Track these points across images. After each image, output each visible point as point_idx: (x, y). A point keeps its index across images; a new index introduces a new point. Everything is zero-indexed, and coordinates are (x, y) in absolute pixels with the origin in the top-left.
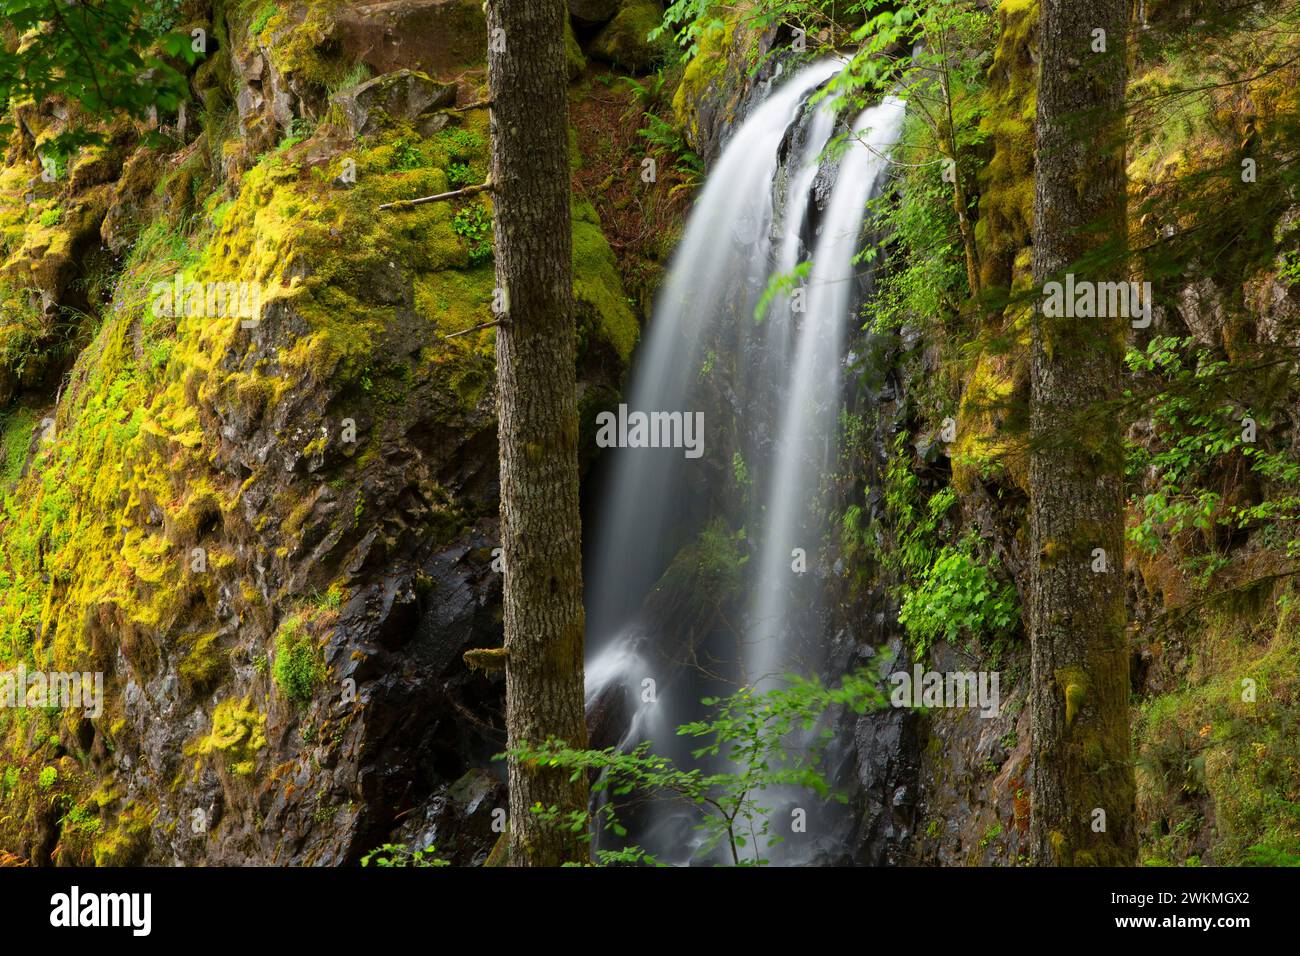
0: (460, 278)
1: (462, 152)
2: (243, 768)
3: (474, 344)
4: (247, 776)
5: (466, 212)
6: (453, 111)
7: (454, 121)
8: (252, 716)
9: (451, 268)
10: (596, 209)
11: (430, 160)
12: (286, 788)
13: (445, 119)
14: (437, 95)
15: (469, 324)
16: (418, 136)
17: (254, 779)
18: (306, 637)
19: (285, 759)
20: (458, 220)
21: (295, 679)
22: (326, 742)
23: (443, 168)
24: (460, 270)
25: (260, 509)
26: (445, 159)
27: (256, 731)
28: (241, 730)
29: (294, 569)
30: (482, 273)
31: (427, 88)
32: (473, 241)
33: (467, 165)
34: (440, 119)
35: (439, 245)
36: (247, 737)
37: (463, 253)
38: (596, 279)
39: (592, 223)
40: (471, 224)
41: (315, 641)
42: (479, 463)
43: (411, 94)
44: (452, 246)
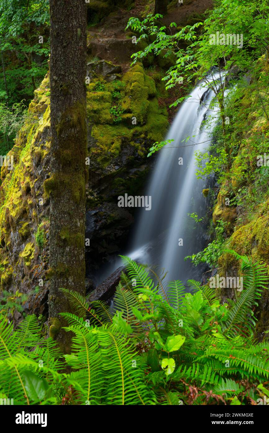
0: (109, 127)
1: (119, 88)
2: (27, 264)
3: (109, 148)
4: (28, 266)
5: (115, 107)
6: (119, 75)
7: (118, 78)
8: (33, 249)
9: (108, 124)
10: (168, 111)
11: (107, 89)
12: (36, 272)
13: (115, 77)
14: (113, 69)
15: (109, 142)
16: (105, 81)
17: (30, 267)
18: (43, 230)
19: (37, 264)
20: (112, 109)
21: (39, 241)
22: (45, 261)
23: (112, 92)
24: (110, 125)
25: (38, 189)
26: (113, 90)
27: (33, 254)
28: (29, 252)
29: (44, 208)
30: (118, 127)
31: (110, 66)
32: (116, 116)
33: (120, 92)
34: (113, 77)
35: (104, 116)
36: (30, 255)
37: (111, 120)
38: (158, 133)
39: (165, 115)
40: (116, 111)
41: (45, 231)
42: (106, 185)
43: (104, 68)
44: (108, 117)
